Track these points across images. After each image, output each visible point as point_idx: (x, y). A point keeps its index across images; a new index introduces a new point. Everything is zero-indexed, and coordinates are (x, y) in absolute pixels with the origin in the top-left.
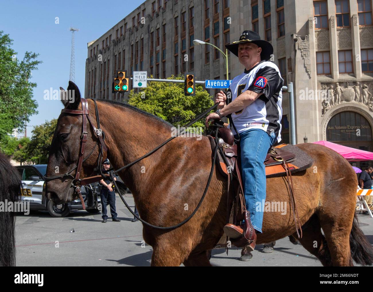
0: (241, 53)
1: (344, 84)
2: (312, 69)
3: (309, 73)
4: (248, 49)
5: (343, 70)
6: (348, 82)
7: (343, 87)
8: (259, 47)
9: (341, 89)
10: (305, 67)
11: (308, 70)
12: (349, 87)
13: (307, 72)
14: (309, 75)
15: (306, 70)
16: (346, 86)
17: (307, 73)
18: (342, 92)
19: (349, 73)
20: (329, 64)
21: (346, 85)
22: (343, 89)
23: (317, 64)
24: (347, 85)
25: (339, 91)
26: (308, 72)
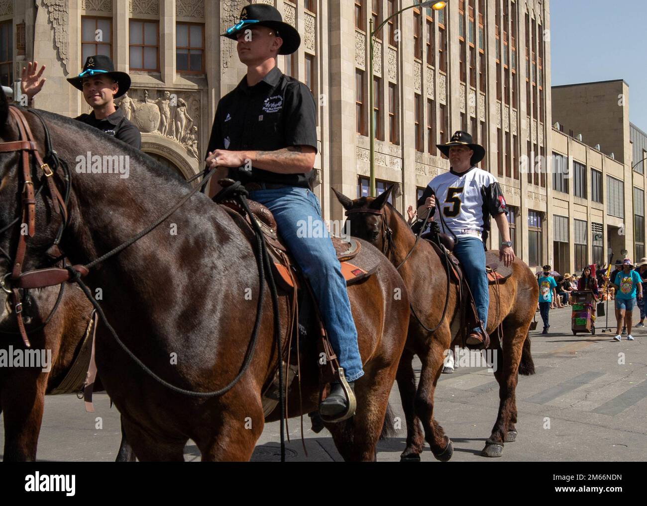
0: (453, 155)
1: (139, 93)
2: (71, 55)
3: (64, 62)
4: (460, 151)
5: (138, 63)
6: (147, 90)
7: (136, 100)
8: (471, 149)
9: (131, 105)
10: (56, 48)
11: (62, 56)
12: (149, 100)
13: (60, 59)
14: (63, 66)
15: (58, 53)
16: (143, 99)
17: (60, 62)
18: (133, 111)
19: (150, 71)
20: (109, 46)
21: (143, 96)
22: (136, 105)
23: (82, 44)
24: (145, 97)
25: (127, 108)
26: (62, 59)
